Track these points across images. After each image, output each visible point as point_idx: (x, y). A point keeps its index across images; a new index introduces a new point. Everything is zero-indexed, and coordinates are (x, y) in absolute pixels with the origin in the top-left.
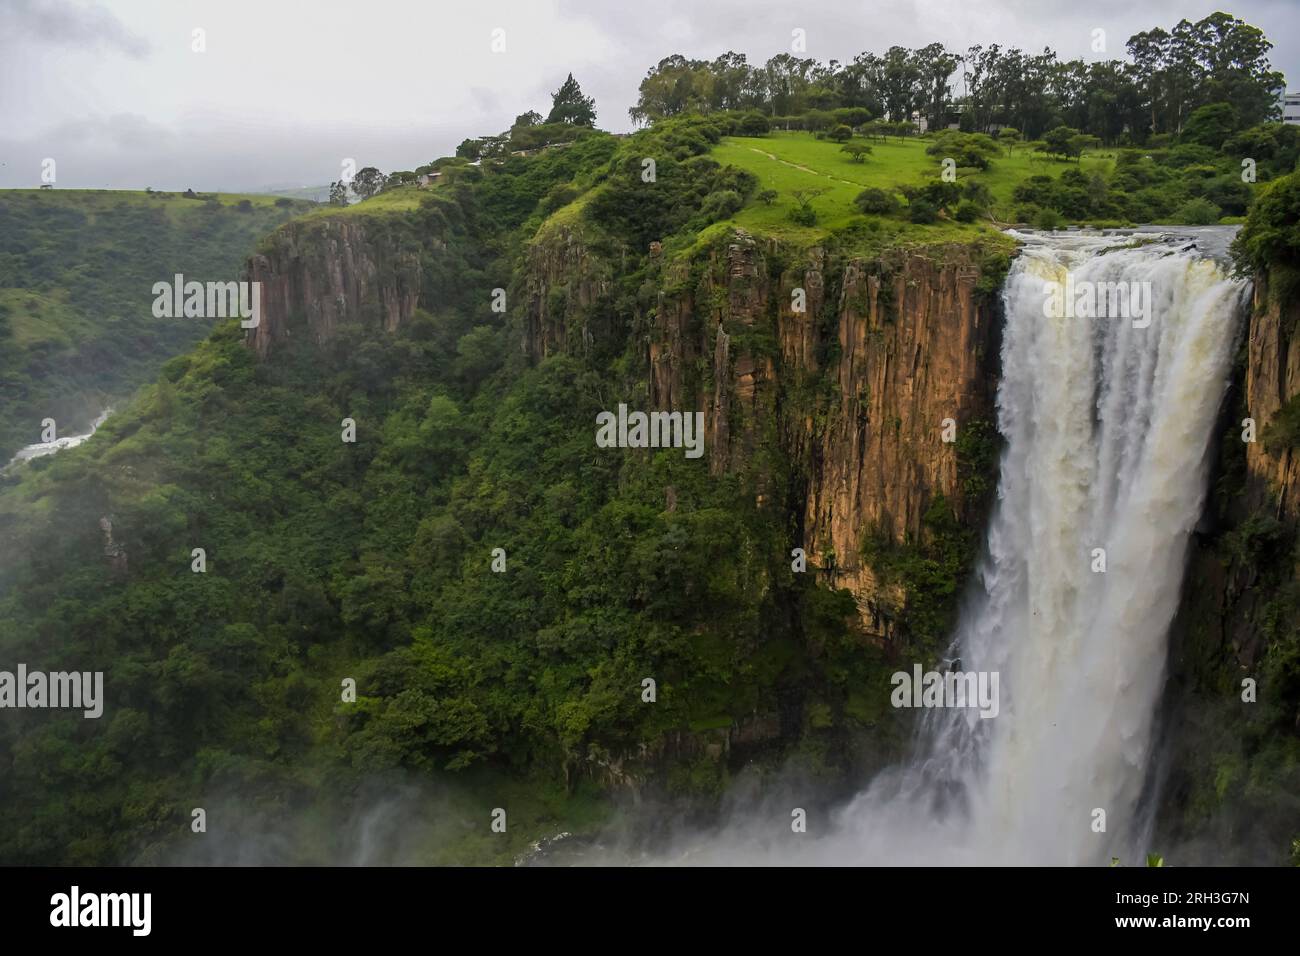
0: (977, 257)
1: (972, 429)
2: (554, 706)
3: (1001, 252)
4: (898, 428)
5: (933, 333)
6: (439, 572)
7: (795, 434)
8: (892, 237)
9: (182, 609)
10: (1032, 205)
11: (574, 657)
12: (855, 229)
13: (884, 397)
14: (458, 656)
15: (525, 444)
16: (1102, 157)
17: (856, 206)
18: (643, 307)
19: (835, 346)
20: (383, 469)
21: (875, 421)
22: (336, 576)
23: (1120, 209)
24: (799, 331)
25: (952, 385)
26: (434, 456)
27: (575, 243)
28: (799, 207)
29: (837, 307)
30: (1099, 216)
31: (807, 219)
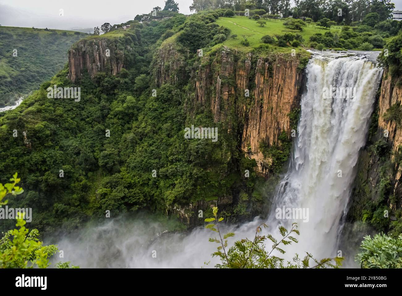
0: (299, 58)
1: (294, 111)
2: (164, 192)
3: (306, 57)
4: (272, 110)
5: (284, 81)
6: (129, 150)
7: (240, 110)
8: (273, 51)
9: (49, 161)
10: (315, 43)
11: (170, 177)
12: (261, 48)
13: (268, 101)
14: (135, 177)
15: (156, 111)
16: (337, 28)
17: (262, 40)
18: (194, 69)
19: (254, 84)
20: (111, 118)
21: (265, 107)
22: (97, 151)
23: (343, 45)
24: (243, 79)
25: (289, 97)
26: (127, 115)
27: (173, 49)
28: (244, 40)
29: (255, 72)
30: (336, 47)
31: (246, 44)
